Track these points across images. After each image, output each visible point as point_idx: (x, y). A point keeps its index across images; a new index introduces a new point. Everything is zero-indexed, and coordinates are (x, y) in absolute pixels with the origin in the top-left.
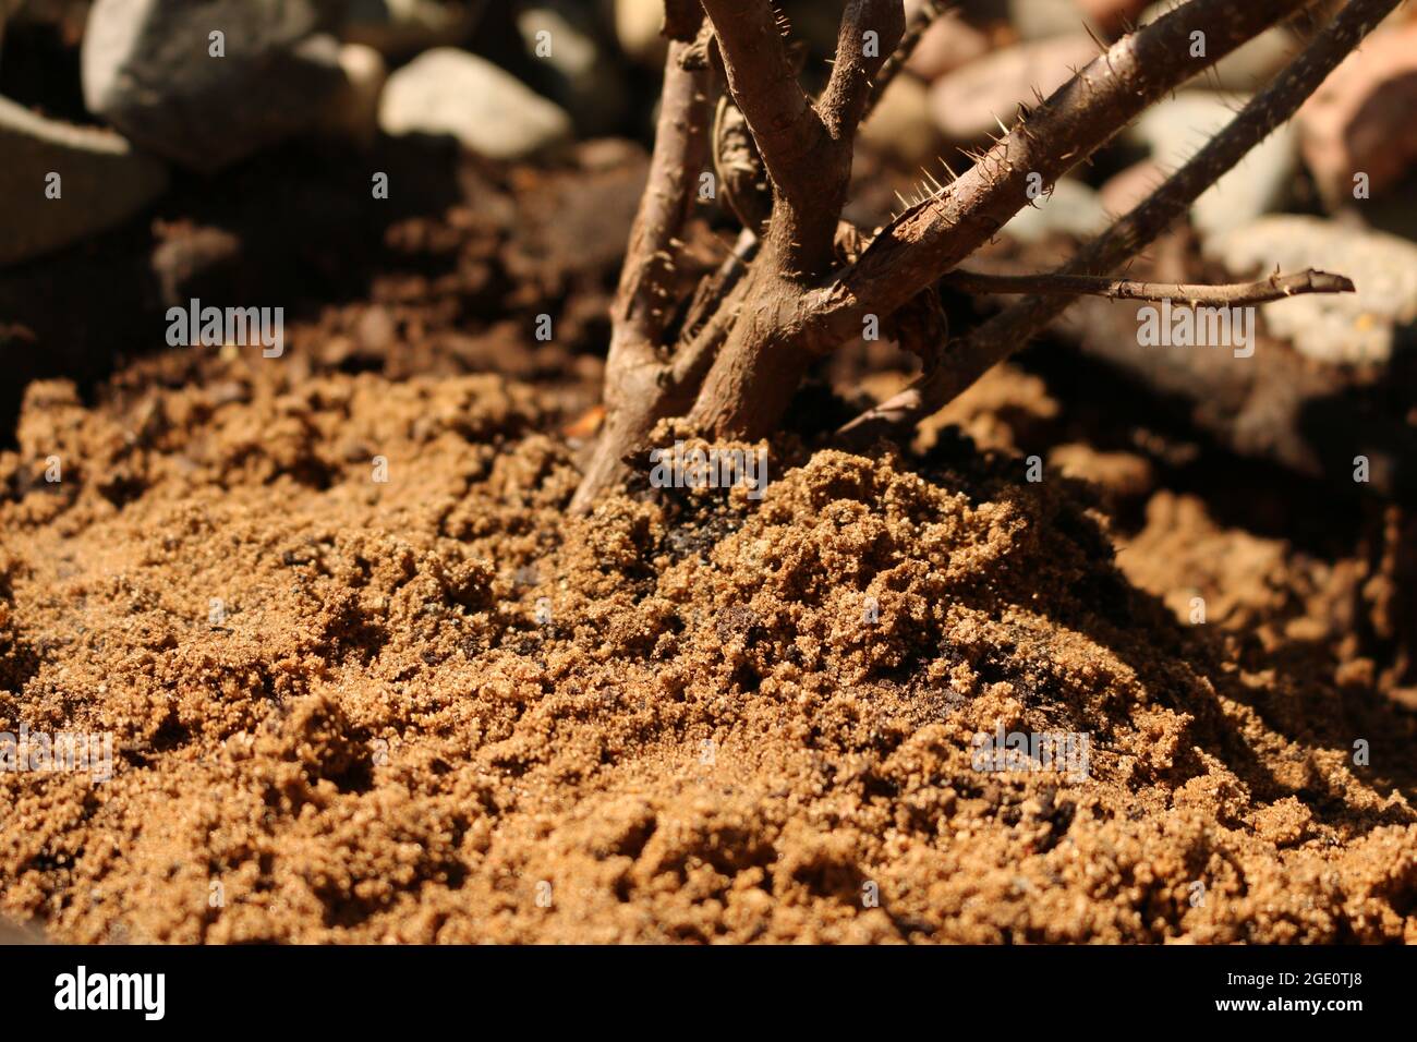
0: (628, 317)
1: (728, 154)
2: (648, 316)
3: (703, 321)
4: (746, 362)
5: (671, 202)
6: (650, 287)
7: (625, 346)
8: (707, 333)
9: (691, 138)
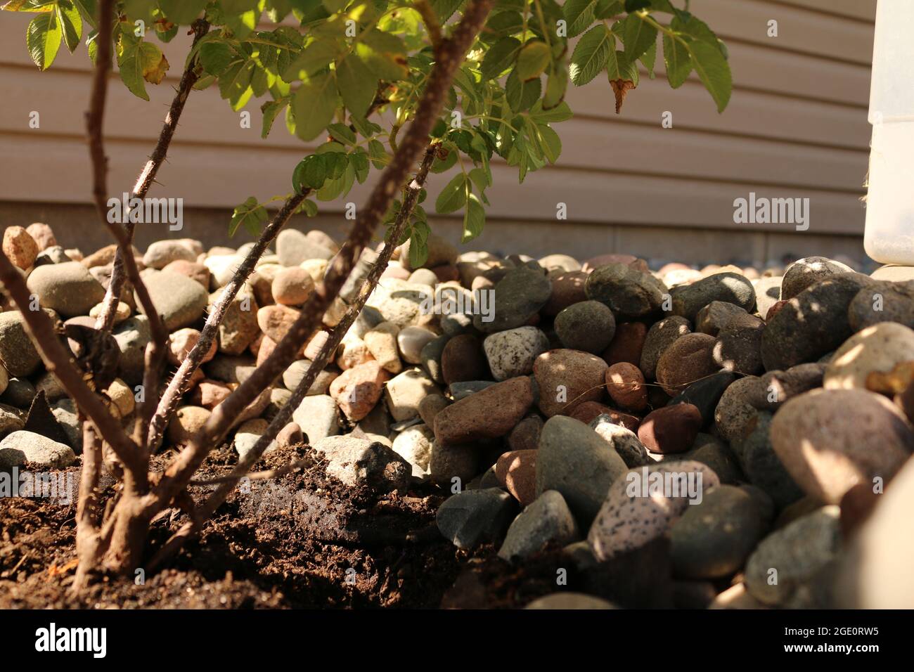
0: (82, 519)
1: (108, 456)
2: (89, 517)
3: (110, 515)
4: (126, 527)
5: (92, 476)
6: (88, 508)
7: (82, 530)
8: (112, 519)
9: (96, 452)
